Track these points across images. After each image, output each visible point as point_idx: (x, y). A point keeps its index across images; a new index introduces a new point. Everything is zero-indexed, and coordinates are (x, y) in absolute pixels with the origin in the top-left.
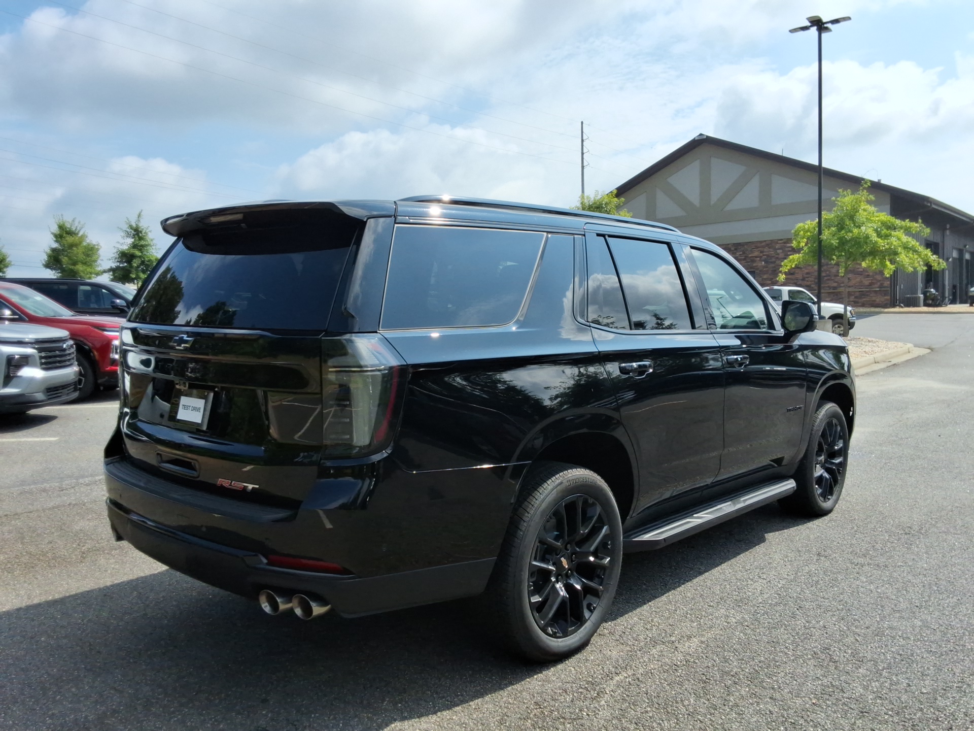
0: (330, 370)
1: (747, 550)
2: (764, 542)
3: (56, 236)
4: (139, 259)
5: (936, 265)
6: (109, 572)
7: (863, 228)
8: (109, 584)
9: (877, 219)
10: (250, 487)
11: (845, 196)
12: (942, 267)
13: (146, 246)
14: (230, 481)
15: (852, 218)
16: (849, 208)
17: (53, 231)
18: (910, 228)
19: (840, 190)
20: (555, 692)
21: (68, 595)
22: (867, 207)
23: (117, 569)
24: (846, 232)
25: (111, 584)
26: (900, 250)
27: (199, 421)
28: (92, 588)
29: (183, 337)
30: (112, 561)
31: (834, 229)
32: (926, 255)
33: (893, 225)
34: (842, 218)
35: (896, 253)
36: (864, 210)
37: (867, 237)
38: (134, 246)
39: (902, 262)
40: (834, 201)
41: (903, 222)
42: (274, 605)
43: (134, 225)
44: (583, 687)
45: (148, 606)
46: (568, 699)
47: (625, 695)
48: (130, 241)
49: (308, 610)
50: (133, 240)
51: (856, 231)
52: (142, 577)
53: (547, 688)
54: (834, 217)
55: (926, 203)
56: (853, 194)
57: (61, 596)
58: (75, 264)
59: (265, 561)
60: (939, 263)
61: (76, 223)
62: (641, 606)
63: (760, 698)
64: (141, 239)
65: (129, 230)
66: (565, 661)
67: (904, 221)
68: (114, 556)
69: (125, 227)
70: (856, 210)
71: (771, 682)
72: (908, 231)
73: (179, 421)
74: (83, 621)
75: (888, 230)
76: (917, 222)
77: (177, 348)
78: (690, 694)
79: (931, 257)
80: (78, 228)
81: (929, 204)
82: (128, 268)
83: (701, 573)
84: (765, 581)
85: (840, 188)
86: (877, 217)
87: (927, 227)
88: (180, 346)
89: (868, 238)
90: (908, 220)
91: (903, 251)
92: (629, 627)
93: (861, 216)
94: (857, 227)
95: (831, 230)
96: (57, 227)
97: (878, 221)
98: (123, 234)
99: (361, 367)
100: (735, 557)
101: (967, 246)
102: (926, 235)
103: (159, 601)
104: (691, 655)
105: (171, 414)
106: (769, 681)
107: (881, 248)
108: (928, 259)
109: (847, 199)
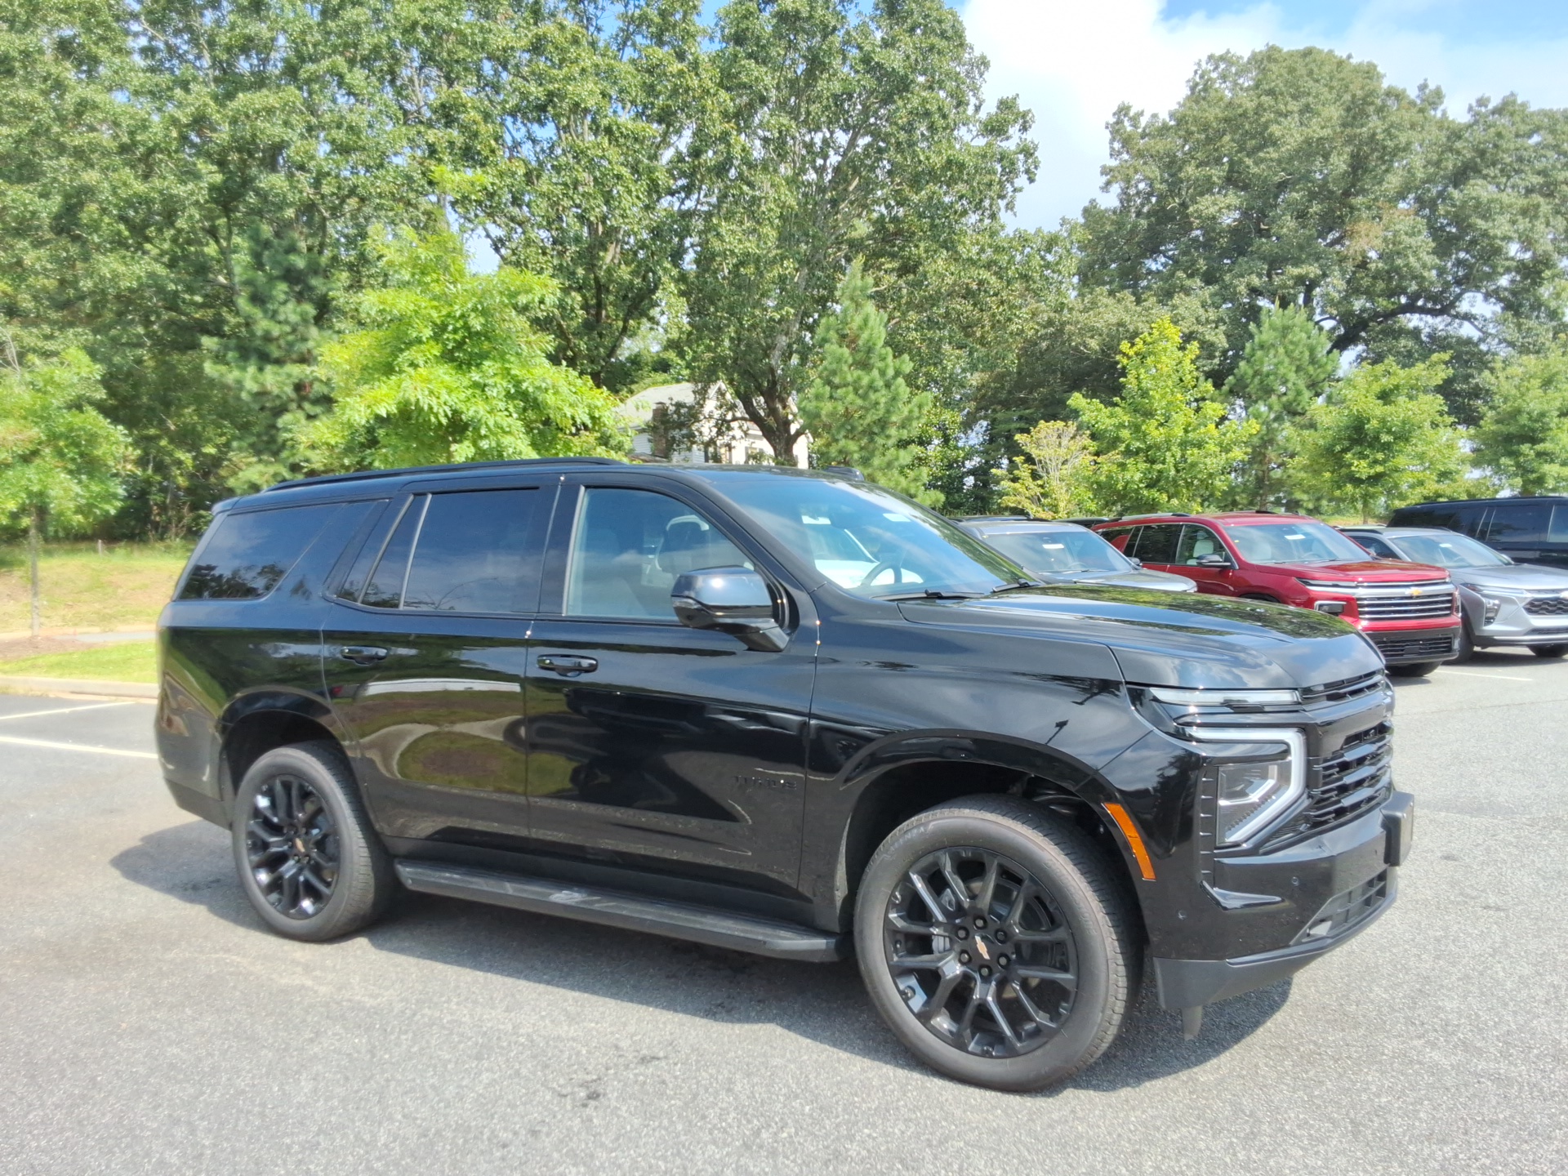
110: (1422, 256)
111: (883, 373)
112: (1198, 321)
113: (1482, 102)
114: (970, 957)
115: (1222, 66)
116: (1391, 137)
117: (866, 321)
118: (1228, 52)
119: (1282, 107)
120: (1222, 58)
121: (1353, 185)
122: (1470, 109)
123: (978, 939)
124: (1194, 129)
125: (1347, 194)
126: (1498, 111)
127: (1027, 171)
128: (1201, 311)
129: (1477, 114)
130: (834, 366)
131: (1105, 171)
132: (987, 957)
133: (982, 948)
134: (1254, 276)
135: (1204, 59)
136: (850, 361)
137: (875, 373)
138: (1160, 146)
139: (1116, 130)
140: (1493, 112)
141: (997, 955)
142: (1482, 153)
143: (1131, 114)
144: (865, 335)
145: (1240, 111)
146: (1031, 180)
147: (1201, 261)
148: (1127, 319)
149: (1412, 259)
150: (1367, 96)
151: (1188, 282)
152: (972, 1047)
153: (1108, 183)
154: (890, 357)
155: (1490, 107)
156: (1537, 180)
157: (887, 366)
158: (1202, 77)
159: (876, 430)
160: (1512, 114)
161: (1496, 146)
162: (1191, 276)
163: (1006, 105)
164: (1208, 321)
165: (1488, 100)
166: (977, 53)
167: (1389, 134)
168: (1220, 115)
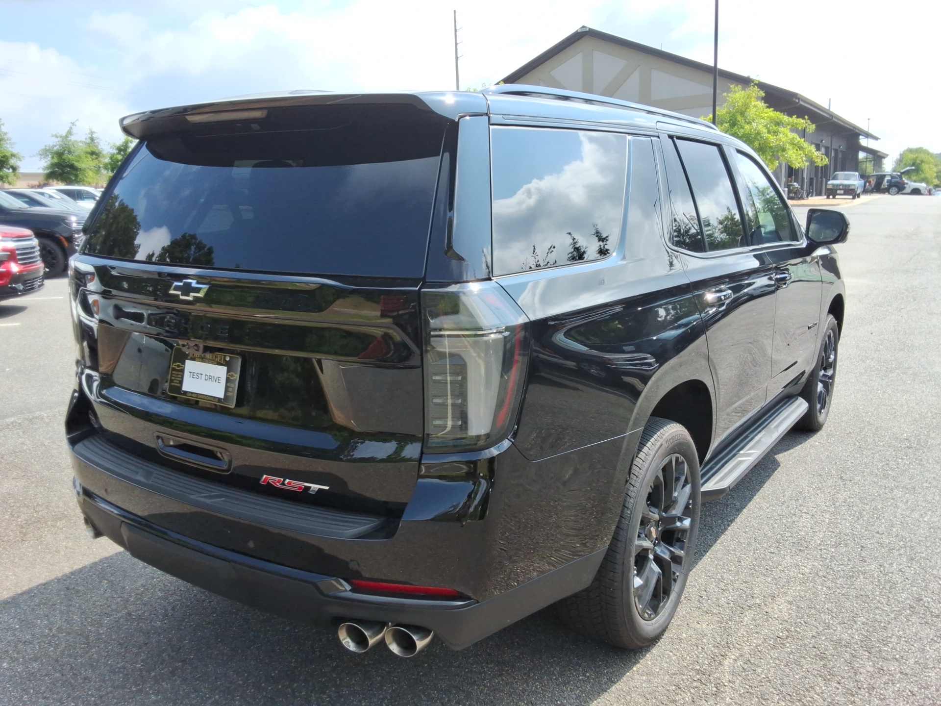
0: (432, 333)
1: (769, 476)
2: (779, 465)
5: (819, 160)
6: (62, 553)
7: (754, 125)
8: (67, 571)
9: (766, 115)
10: (315, 487)
11: (736, 92)
12: (825, 163)
14: (282, 479)
15: (742, 114)
16: (740, 104)
18: (797, 124)
19: (732, 86)
20: (668, 690)
21: (19, 591)
22: (757, 103)
23: (70, 548)
24: (739, 129)
25: (70, 570)
26: (787, 146)
27: (221, 394)
28: (48, 579)
29: (190, 283)
30: (62, 536)
31: (726, 125)
32: (811, 151)
33: (781, 121)
34: (734, 115)
35: (784, 150)
36: (755, 106)
37: (758, 133)
39: (790, 158)
40: (725, 97)
41: (790, 119)
42: (361, 640)
44: (695, 679)
45: (128, 601)
46: (687, 699)
47: (747, 687)
49: (408, 644)
51: (747, 127)
52: (106, 558)
53: (656, 685)
54: (727, 113)
55: (794, 99)
56: (743, 89)
57: (11, 594)
59: (348, 587)
60: (822, 160)
62: (701, 559)
63: (890, 675)
66: (657, 643)
67: (791, 117)
68: (62, 529)
70: (746, 106)
71: (889, 650)
72: (794, 129)
73: (185, 393)
74: (50, 630)
75: (776, 126)
76: (804, 118)
77: (182, 297)
78: (815, 676)
79: (815, 153)
81: (797, 101)
83: (739, 511)
84: (808, 516)
85: (731, 84)
86: (766, 113)
87: (813, 123)
88: (188, 295)
89: (760, 134)
90: (795, 116)
91: (791, 147)
92: (702, 588)
93: (751, 112)
94: (748, 123)
95: (723, 126)
97: (768, 117)
99: (481, 329)
100: (761, 487)
101: (824, 141)
102: (811, 132)
103: (140, 592)
104: (787, 622)
105: (172, 384)
106: (886, 649)
107: (771, 144)
108: (812, 156)
109: (738, 95)
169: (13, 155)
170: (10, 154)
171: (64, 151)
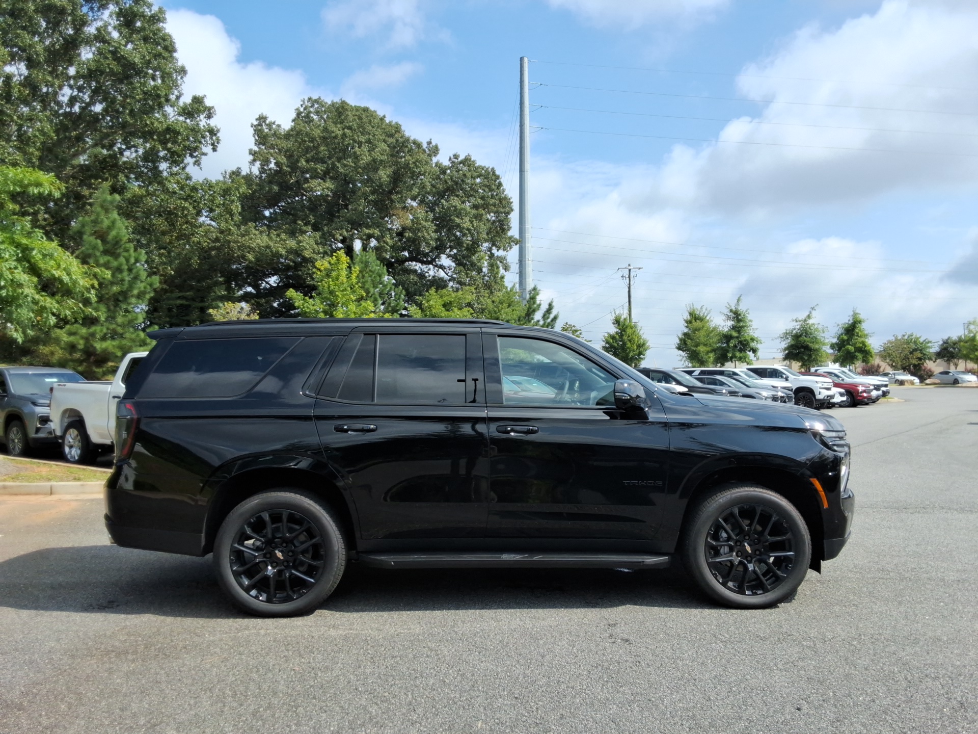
3: (687, 322)
4: (736, 339)
13: (746, 326)
17: (685, 318)
38: (734, 328)
43: (734, 309)
48: (730, 323)
50: (733, 323)
58: (697, 345)
61: (704, 310)
64: (739, 321)
65: (729, 314)
69: (727, 311)
80: (705, 314)
82: (727, 348)
96: (688, 314)
98: (724, 318)
110: (430, 234)
111: (127, 260)
112: (314, 252)
113: (456, 156)
114: (742, 553)
115: (316, 106)
116: (417, 167)
117: (113, 222)
118: (320, 98)
119: (356, 138)
120: (317, 101)
121: (394, 189)
122: (450, 159)
123: (746, 544)
124: (306, 139)
125: (390, 192)
126: (462, 162)
127: (213, 144)
128: (315, 246)
129: (453, 162)
130: (90, 251)
131: (251, 152)
132: (750, 552)
133: (748, 548)
134: (344, 231)
135: (306, 99)
136: (101, 248)
137: (122, 260)
138: (285, 144)
139: (258, 131)
140: (460, 163)
141: (754, 551)
142: (456, 183)
143: (267, 122)
144: (113, 233)
145: (333, 135)
146: (214, 150)
147: (311, 217)
148: (271, 244)
149: (426, 234)
150: (404, 142)
151: (304, 228)
152: (747, 593)
153: (254, 160)
154: (132, 250)
155: (460, 159)
156: (480, 201)
157: (130, 256)
158: (305, 109)
159: (121, 298)
160: (469, 166)
161: (463, 181)
162: (305, 224)
163: (197, 100)
164: (319, 253)
165: (459, 156)
166: (180, 64)
167: (416, 165)
168: (321, 135)
169: (752, 340)
170: (750, 338)
171: (802, 334)
